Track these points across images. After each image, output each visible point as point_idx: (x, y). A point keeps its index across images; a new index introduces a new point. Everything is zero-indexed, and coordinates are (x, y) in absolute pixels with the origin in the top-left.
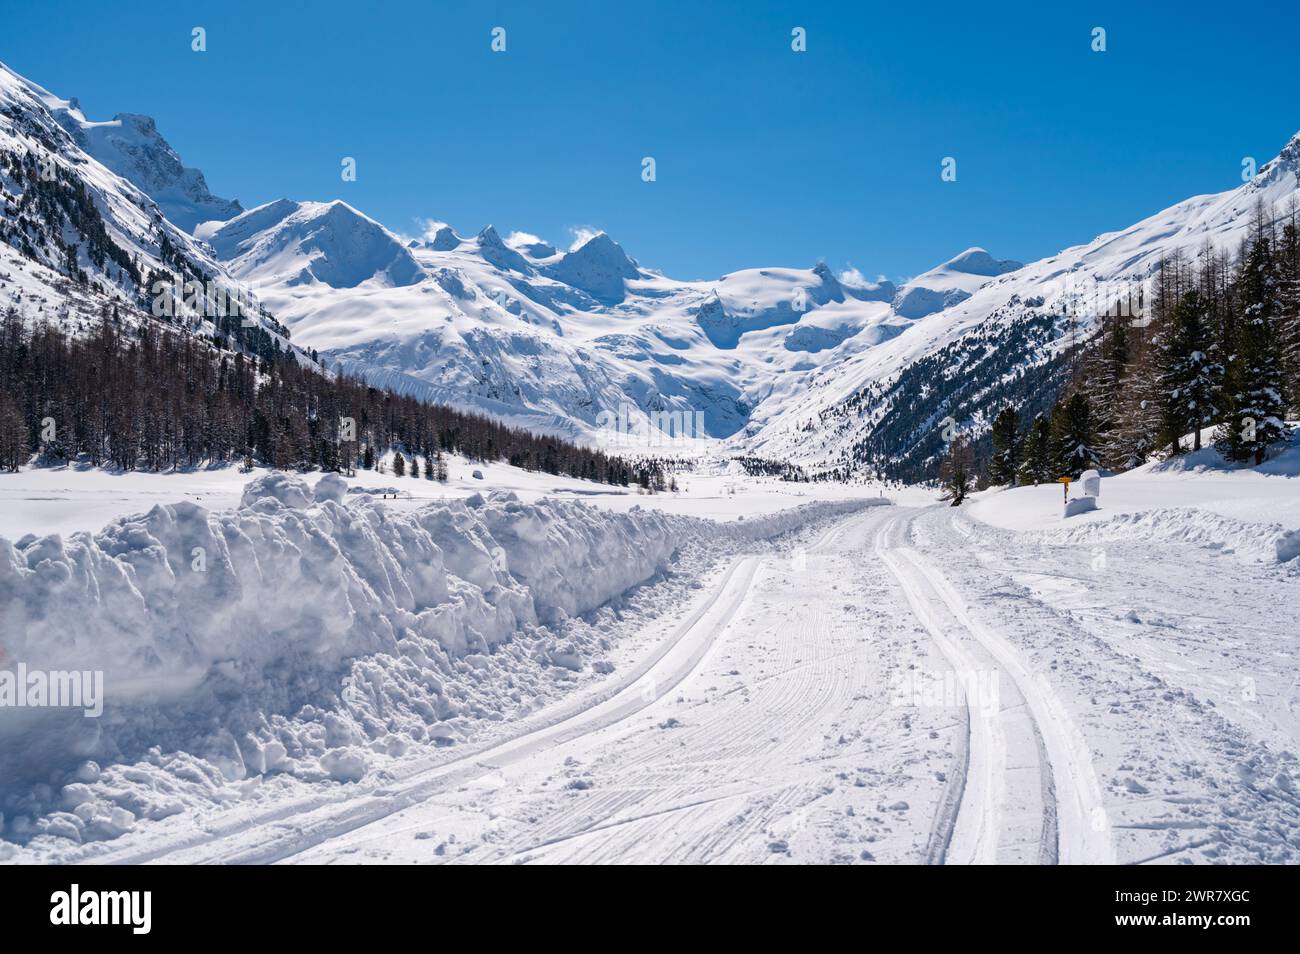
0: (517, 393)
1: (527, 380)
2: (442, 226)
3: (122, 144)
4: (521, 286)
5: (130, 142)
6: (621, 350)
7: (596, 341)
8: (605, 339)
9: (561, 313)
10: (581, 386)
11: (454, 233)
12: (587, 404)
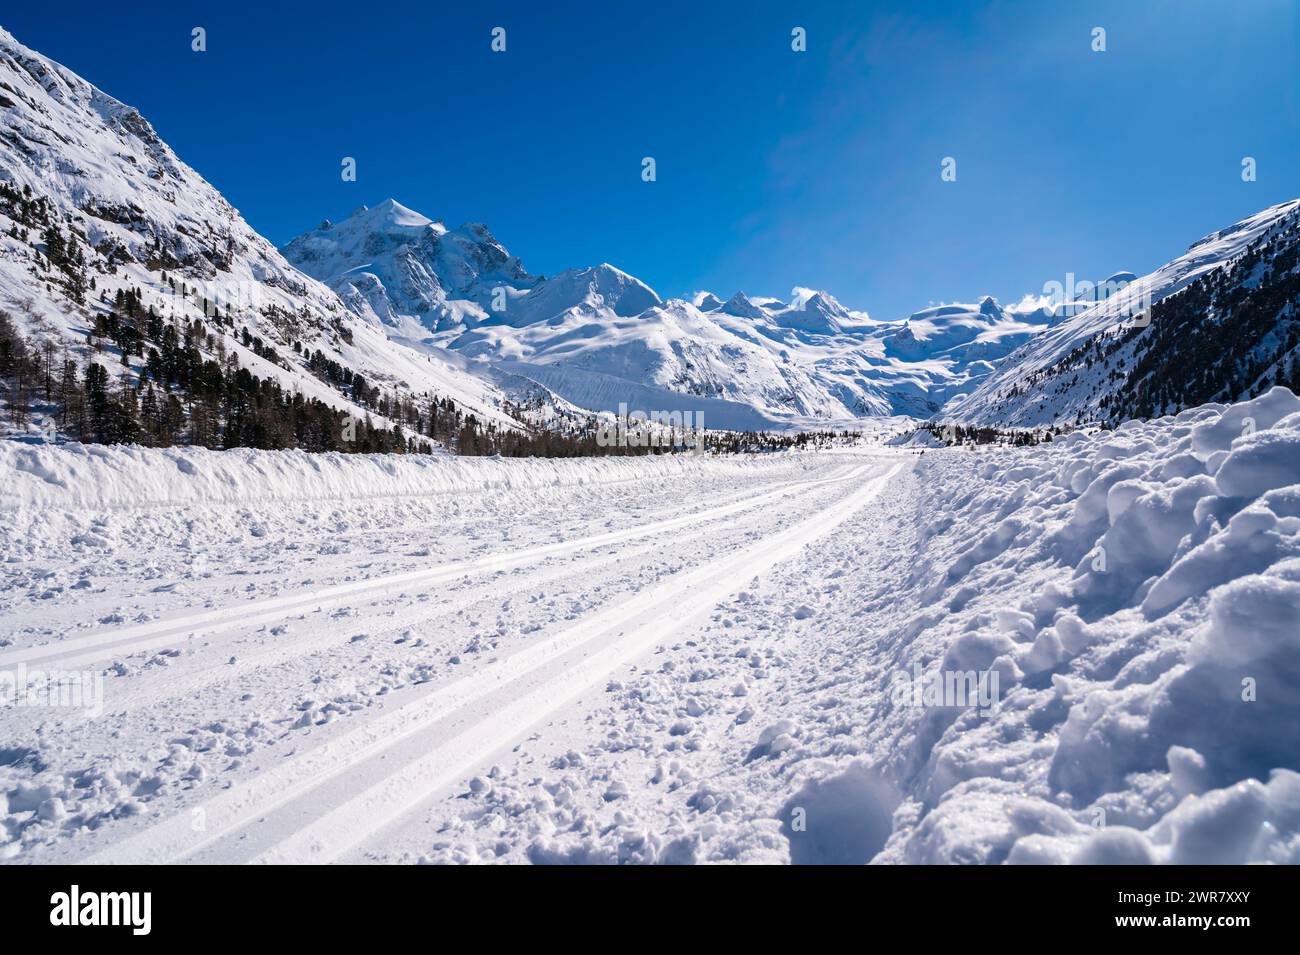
0: (720, 391)
1: (733, 381)
2: (708, 294)
3: (464, 243)
4: (761, 330)
5: (469, 241)
6: (834, 368)
7: (816, 363)
8: (823, 361)
9: (790, 346)
10: (783, 385)
11: (715, 298)
12: (789, 400)
